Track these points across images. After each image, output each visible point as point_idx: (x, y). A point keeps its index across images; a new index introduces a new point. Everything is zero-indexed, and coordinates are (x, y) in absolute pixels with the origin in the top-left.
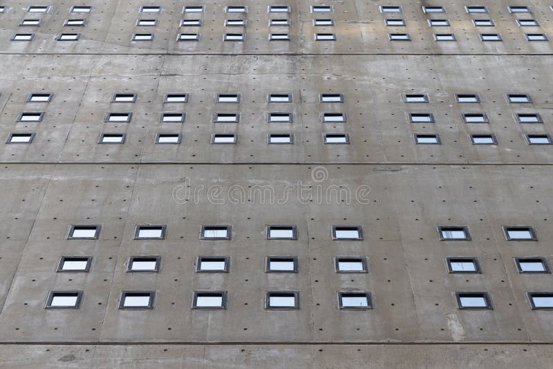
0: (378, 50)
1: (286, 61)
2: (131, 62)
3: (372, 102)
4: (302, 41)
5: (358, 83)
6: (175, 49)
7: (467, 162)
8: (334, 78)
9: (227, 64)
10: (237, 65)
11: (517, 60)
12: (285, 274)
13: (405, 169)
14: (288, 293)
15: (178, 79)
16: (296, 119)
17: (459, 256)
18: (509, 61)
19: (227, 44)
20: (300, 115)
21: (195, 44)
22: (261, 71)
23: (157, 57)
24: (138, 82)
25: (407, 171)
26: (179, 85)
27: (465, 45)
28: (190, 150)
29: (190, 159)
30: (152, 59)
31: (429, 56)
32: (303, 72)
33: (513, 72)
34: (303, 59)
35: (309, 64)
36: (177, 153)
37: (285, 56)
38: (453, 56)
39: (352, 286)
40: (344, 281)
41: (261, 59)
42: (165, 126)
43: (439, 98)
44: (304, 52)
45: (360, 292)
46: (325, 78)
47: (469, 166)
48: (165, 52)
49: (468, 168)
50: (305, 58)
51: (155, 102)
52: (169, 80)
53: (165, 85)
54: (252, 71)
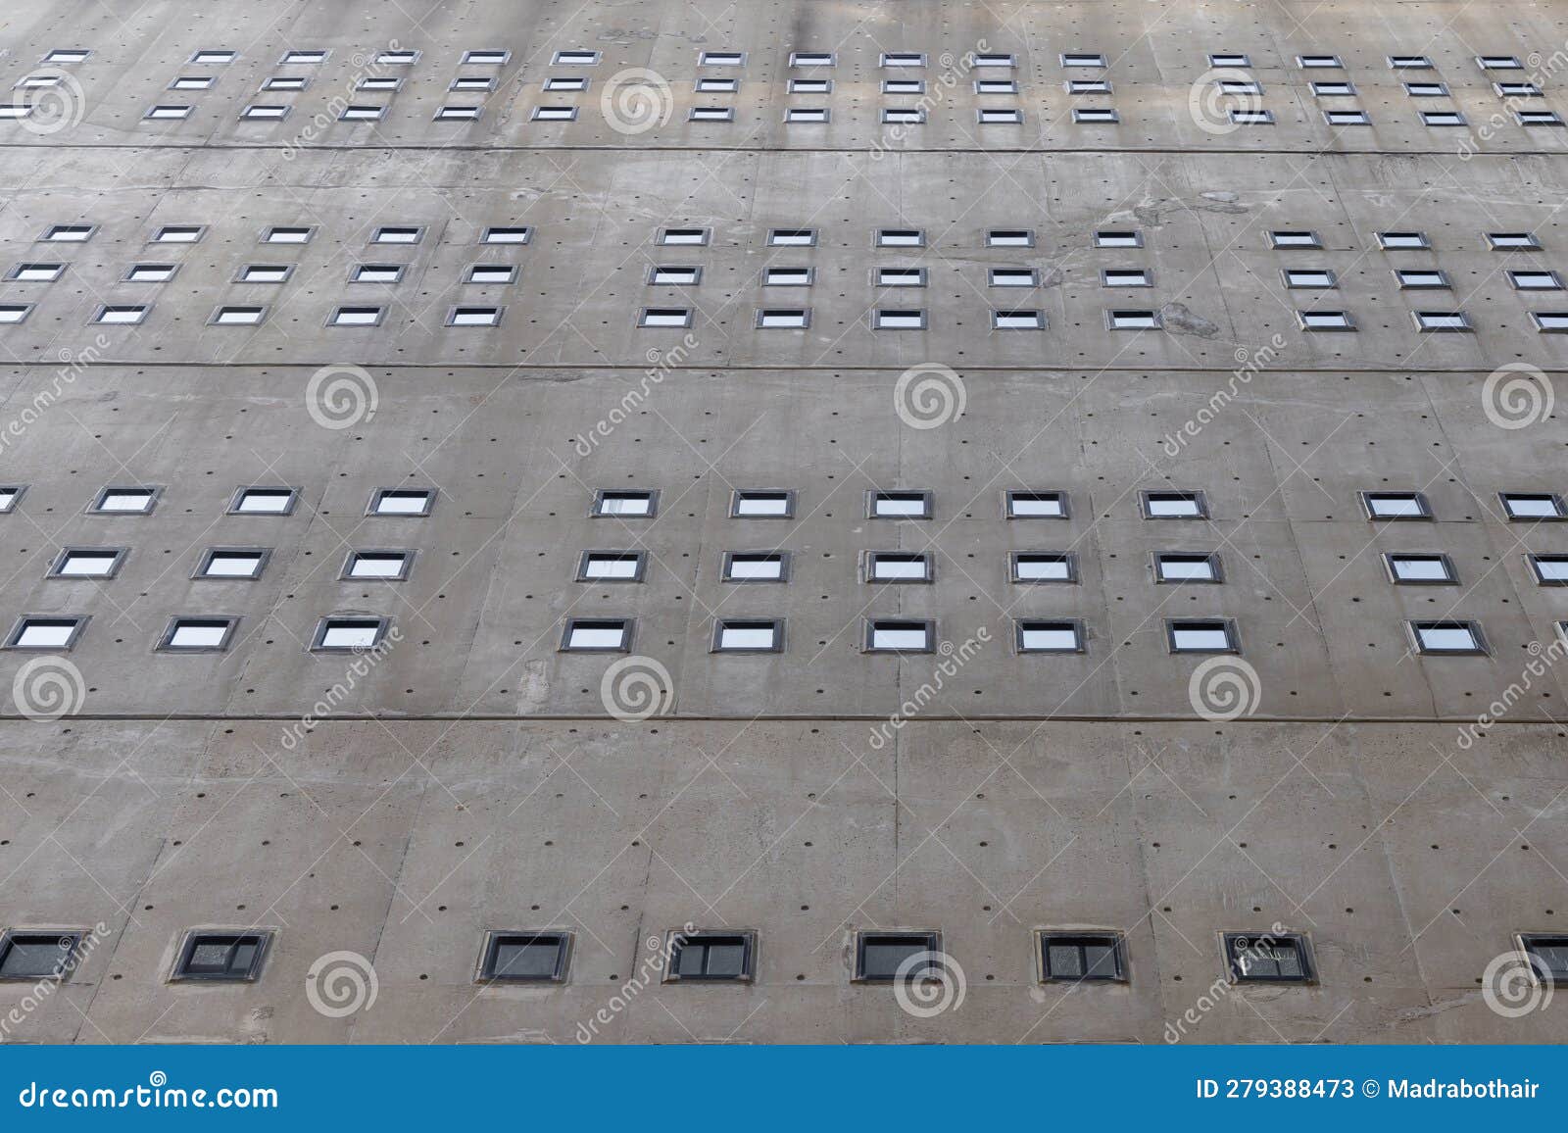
0: (655, 140)
1: (448, 162)
2: (121, 163)
3: (588, 243)
4: (503, 121)
5: (576, 204)
6: (225, 137)
7: (725, 364)
8: (533, 197)
9: (320, 168)
10: (341, 168)
11: (938, 161)
12: (230, 583)
13: (591, 375)
14: (218, 619)
15: (202, 197)
16: (412, 276)
17: (613, 549)
18: (918, 164)
19: (342, 127)
20: (424, 268)
21: (272, 126)
22: (386, 182)
23: (179, 153)
24: (115, 202)
25: (590, 381)
26: (199, 209)
27: (842, 131)
28: (155, 338)
29: (146, 355)
30: (170, 156)
31: (756, 154)
32: (476, 182)
33: (916, 185)
34: (486, 158)
35: (494, 168)
36: (126, 341)
37: (453, 152)
38: (805, 154)
39: (362, 605)
40: (348, 596)
41: (397, 156)
42: (125, 290)
43: (733, 236)
44: (495, 145)
45: (368, 617)
46: (514, 196)
47: (724, 372)
48: (202, 142)
49: (721, 376)
50: (491, 155)
51: (131, 242)
52: (182, 199)
53: (170, 208)
54: (367, 180)
